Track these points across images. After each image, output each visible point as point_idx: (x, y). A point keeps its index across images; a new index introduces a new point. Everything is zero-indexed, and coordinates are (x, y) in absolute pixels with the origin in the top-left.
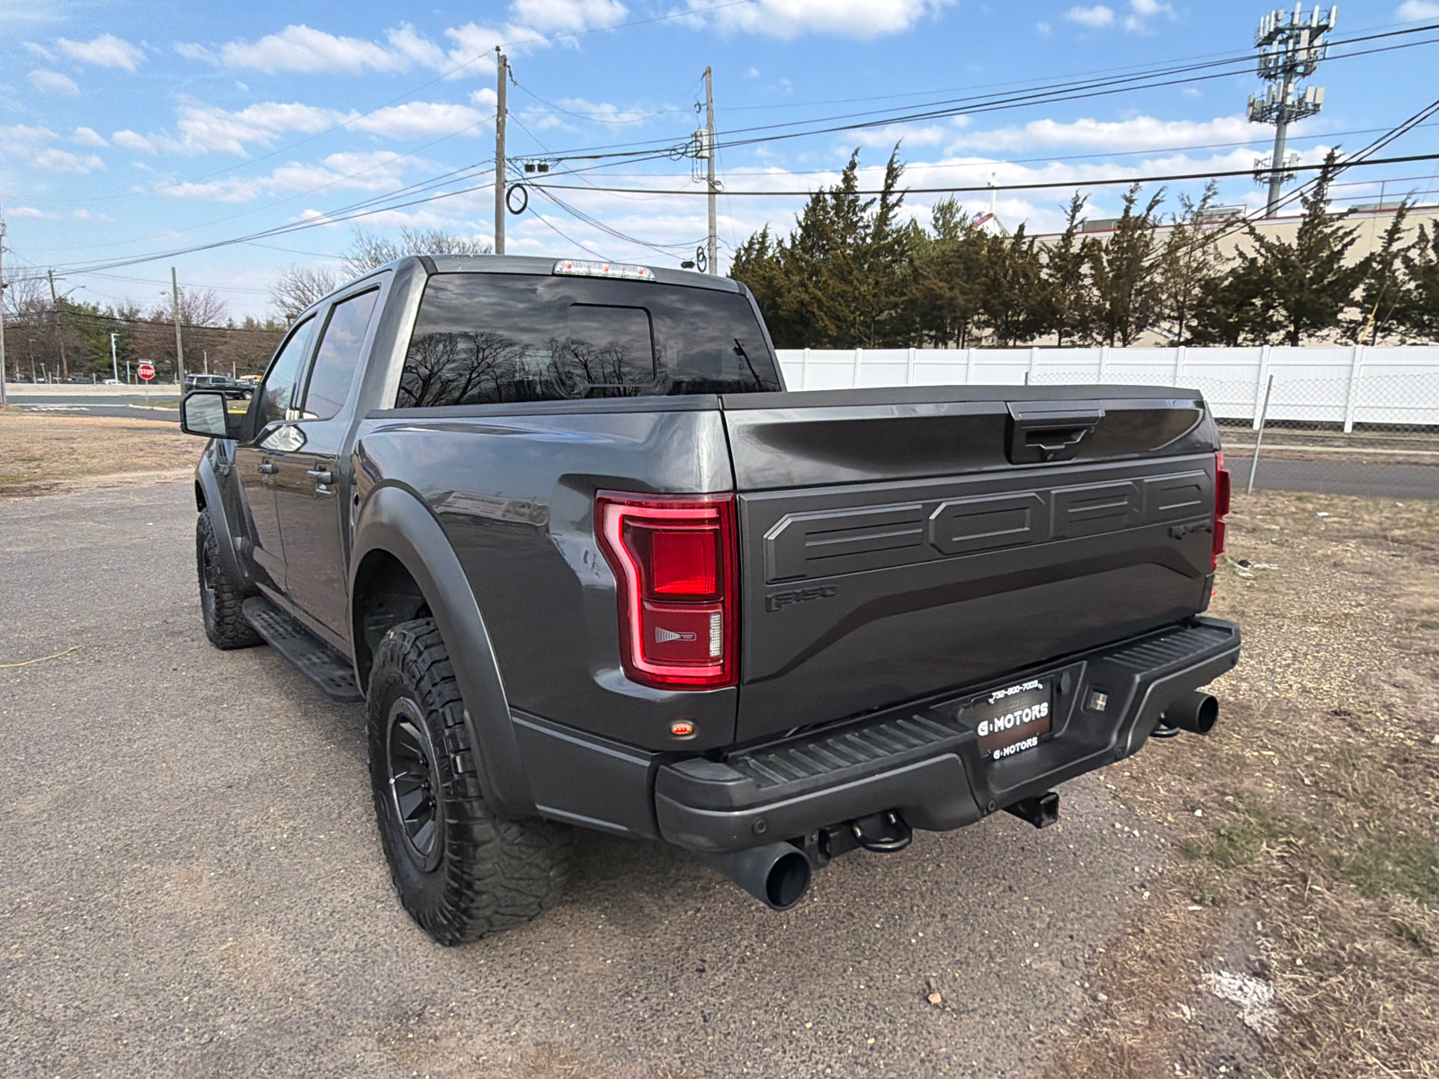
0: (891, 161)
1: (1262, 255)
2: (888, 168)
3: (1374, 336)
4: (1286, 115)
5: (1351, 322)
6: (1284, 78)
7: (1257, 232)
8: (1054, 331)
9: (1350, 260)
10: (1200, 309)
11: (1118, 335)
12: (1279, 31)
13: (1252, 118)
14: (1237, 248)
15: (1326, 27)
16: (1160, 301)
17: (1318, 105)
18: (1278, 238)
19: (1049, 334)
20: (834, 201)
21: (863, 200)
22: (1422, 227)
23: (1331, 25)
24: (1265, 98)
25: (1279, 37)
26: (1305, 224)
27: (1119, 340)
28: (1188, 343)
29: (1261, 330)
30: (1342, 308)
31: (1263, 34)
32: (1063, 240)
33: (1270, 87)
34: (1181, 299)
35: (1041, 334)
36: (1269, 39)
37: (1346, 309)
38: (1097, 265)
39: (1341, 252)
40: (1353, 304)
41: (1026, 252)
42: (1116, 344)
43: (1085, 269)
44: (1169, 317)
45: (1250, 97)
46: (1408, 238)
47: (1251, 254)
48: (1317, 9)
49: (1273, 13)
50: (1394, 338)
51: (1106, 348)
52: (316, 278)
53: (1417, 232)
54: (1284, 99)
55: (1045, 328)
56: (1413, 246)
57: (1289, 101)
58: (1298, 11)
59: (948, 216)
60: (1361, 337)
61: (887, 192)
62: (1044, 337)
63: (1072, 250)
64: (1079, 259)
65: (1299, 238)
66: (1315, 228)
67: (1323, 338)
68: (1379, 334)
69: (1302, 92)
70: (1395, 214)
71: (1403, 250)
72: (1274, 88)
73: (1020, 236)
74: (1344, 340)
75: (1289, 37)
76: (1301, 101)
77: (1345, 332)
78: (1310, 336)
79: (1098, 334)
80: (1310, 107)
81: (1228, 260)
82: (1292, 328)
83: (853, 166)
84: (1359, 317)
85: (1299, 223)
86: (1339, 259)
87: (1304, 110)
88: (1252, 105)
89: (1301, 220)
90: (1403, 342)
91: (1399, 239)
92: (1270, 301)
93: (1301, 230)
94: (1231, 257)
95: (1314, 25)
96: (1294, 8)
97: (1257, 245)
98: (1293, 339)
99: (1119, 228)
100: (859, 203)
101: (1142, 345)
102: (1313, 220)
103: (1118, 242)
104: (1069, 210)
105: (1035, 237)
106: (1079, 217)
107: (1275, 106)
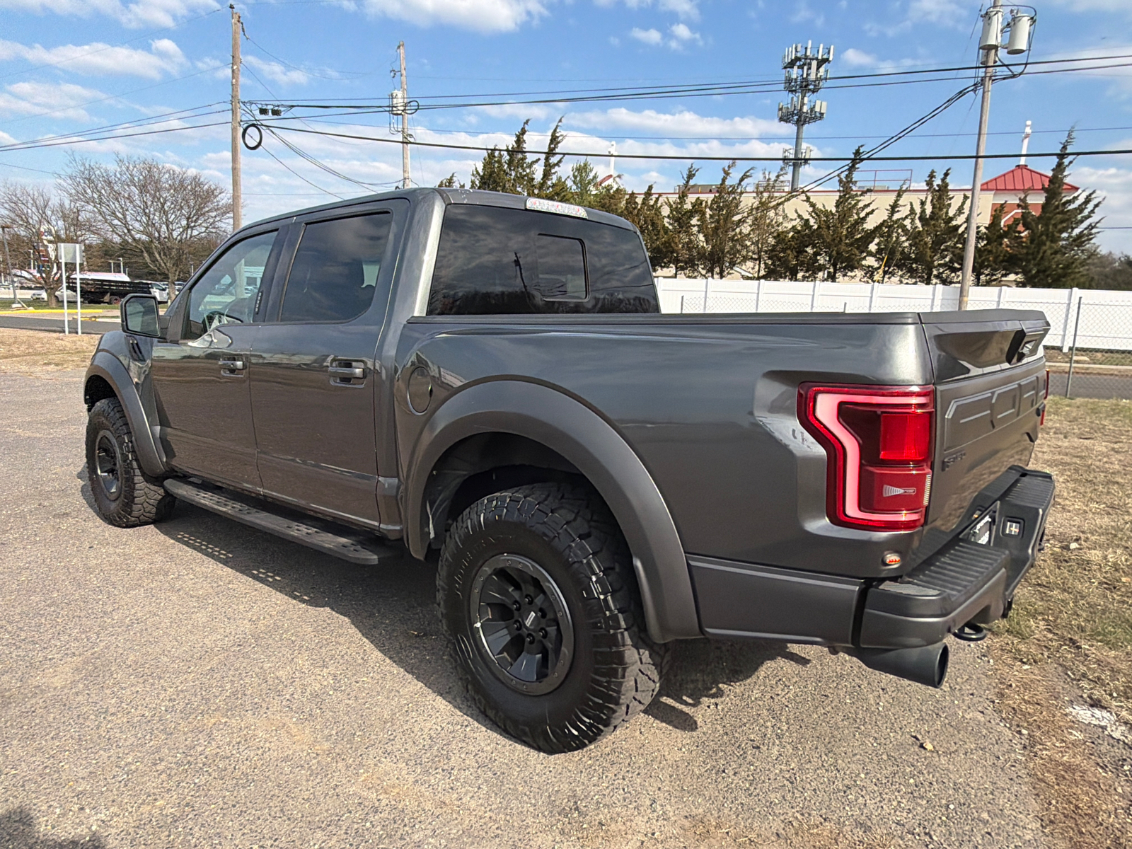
0: (555, 130)
1: (813, 217)
2: (552, 136)
3: (883, 277)
4: (803, 119)
5: (869, 266)
6: (801, 93)
7: (811, 200)
8: (671, 265)
9: (870, 224)
10: (772, 253)
11: (717, 270)
12: (797, 59)
13: (781, 119)
14: (796, 211)
15: (827, 60)
16: (747, 247)
17: (823, 114)
18: (824, 206)
19: (668, 267)
20: (508, 157)
21: (530, 158)
22: (911, 204)
23: (831, 59)
24: (789, 106)
25: (798, 63)
26: (840, 197)
27: (717, 274)
28: (765, 277)
29: (812, 270)
30: (865, 257)
31: (787, 60)
32: (680, 198)
33: (792, 98)
34: (760, 246)
35: (662, 267)
36: (791, 64)
37: (867, 258)
38: (702, 219)
39: (864, 219)
40: (870, 254)
41: (653, 206)
42: (715, 276)
43: (694, 221)
44: (752, 258)
45: (779, 104)
46: (903, 212)
47: (806, 216)
48: (822, 46)
49: (794, 46)
50: (895, 279)
51: (710, 279)
52: (31, 192)
53: (909, 207)
54: (802, 107)
55: (665, 263)
56: (906, 217)
57: (805, 109)
58: (809, 46)
59: (584, 174)
60: (876, 278)
61: (551, 153)
62: (665, 269)
63: (685, 207)
64: (691, 214)
65: (837, 206)
66: (847, 201)
67: (852, 277)
68: (887, 276)
69: (812, 104)
70: (896, 194)
71: (902, 219)
72: (795, 99)
73: (648, 194)
74: (865, 279)
75: (804, 64)
76: (812, 109)
77: (866, 274)
78: (844, 276)
79: (703, 269)
80: (818, 115)
81: (792, 220)
82: (832, 270)
83: (523, 132)
84: (876, 265)
85: (836, 196)
86: (863, 223)
87: (815, 117)
88: (781, 109)
89: (838, 194)
90: (901, 282)
91: (898, 211)
92: (819, 250)
93: (838, 201)
94: (794, 218)
95: (820, 57)
96: (807, 43)
97: (811, 209)
98: (832, 277)
99: (718, 192)
100: (527, 161)
101: (733, 279)
102: (845, 195)
103: (716, 202)
104: (685, 176)
105: (660, 195)
106: (692, 182)
107: (795, 112)
